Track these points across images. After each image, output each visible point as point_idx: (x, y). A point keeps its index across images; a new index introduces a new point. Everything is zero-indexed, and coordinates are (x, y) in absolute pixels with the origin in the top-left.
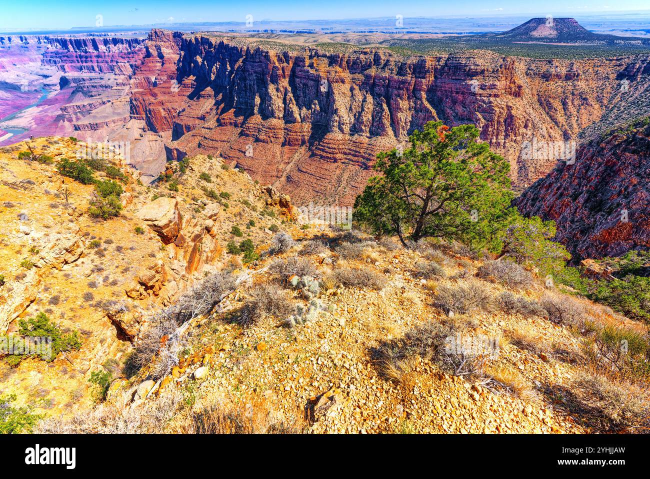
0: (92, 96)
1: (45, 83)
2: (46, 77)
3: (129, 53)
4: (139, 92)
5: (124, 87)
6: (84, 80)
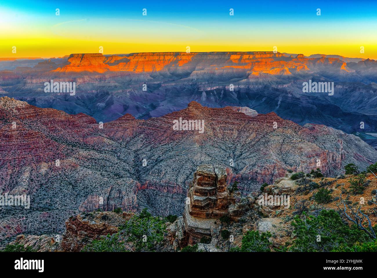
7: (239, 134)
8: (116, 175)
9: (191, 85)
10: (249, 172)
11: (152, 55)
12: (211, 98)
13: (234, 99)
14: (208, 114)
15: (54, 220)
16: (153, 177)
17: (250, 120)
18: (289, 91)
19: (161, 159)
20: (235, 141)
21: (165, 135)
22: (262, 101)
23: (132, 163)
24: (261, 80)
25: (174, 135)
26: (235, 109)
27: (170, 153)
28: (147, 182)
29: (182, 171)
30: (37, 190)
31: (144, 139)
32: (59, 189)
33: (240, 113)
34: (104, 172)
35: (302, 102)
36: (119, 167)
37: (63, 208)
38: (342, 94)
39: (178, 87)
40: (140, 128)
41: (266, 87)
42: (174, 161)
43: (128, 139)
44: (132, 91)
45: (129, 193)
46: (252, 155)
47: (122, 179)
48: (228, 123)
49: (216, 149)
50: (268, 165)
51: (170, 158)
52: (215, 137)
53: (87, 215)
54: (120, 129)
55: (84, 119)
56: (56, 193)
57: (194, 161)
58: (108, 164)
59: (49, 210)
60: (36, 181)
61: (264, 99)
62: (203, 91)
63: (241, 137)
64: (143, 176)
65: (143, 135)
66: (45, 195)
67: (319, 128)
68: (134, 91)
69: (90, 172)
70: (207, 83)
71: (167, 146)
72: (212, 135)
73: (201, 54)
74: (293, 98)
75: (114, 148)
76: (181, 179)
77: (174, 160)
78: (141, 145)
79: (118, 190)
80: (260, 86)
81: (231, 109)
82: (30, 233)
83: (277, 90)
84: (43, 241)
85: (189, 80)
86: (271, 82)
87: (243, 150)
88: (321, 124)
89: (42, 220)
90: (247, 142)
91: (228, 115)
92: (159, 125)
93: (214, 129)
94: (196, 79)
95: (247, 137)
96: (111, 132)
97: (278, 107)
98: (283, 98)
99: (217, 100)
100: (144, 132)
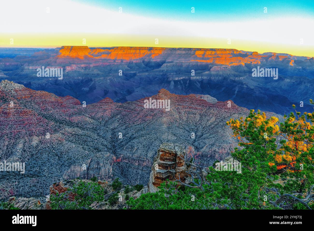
7: (201, 118)
8: (95, 149)
9: (162, 75)
10: (208, 150)
11: (129, 49)
12: (178, 87)
13: (198, 88)
14: (175, 100)
15: (42, 185)
16: (126, 152)
17: (211, 107)
18: (245, 82)
19: (134, 137)
20: (198, 124)
21: (138, 117)
22: (221, 90)
23: (109, 139)
24: (221, 73)
25: (146, 116)
26: (198, 96)
27: (142, 132)
28: (122, 156)
29: (151, 148)
30: (28, 159)
31: (120, 120)
32: (47, 159)
33: (202, 100)
34: (85, 146)
35: (255, 93)
36: (98, 142)
37: (50, 175)
38: (290, 87)
39: (151, 77)
40: (117, 110)
41: (225, 79)
42: (145, 139)
43: (107, 119)
44: (112, 78)
45: (106, 165)
46: (212, 136)
47: (100, 153)
48: (192, 108)
49: (181, 130)
50: (225, 145)
51: (142, 136)
52: (180, 120)
53: (68, 182)
54: (101, 110)
55: (71, 101)
56: (44, 163)
57: (162, 140)
58: (89, 139)
59: (38, 176)
60: (28, 152)
61: (223, 89)
62: (171, 81)
63: (203, 120)
64: (119, 150)
65: (120, 116)
66: (35, 164)
67: (270, 115)
68: (114, 79)
69: (74, 146)
70: (175, 73)
71: (139, 126)
72: (178, 117)
73: (171, 49)
74: (248, 88)
75: (95, 126)
76: (150, 154)
77: (145, 137)
78: (118, 125)
79: (97, 162)
80: (220, 78)
81: (194, 97)
82: (21, 195)
83: (234, 81)
84: (31, 202)
85: (160, 71)
86: (229, 74)
87: (203, 132)
88: (271, 112)
89: (32, 185)
90: (208, 125)
91: (192, 102)
92: (133, 108)
93: (180, 113)
94: (166, 70)
95: (208, 120)
96: (93, 112)
97: (235, 96)
98: (239, 88)
99: (183, 88)
100: (121, 113)
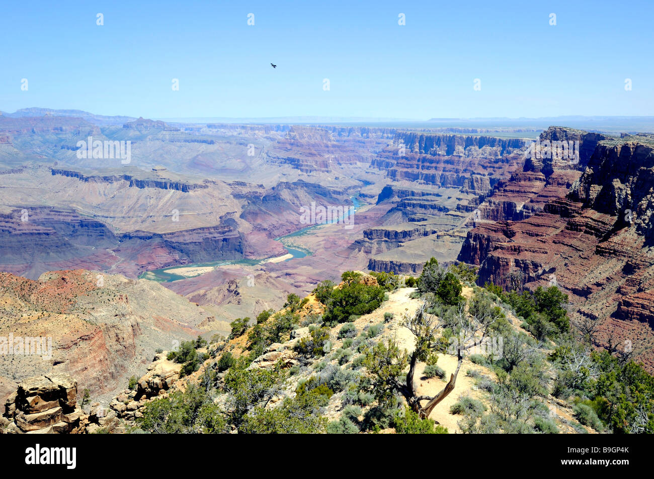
0: (413, 220)
1: (362, 192)
2: (367, 183)
3: (497, 161)
4: (486, 224)
5: (466, 214)
6: (413, 194)
